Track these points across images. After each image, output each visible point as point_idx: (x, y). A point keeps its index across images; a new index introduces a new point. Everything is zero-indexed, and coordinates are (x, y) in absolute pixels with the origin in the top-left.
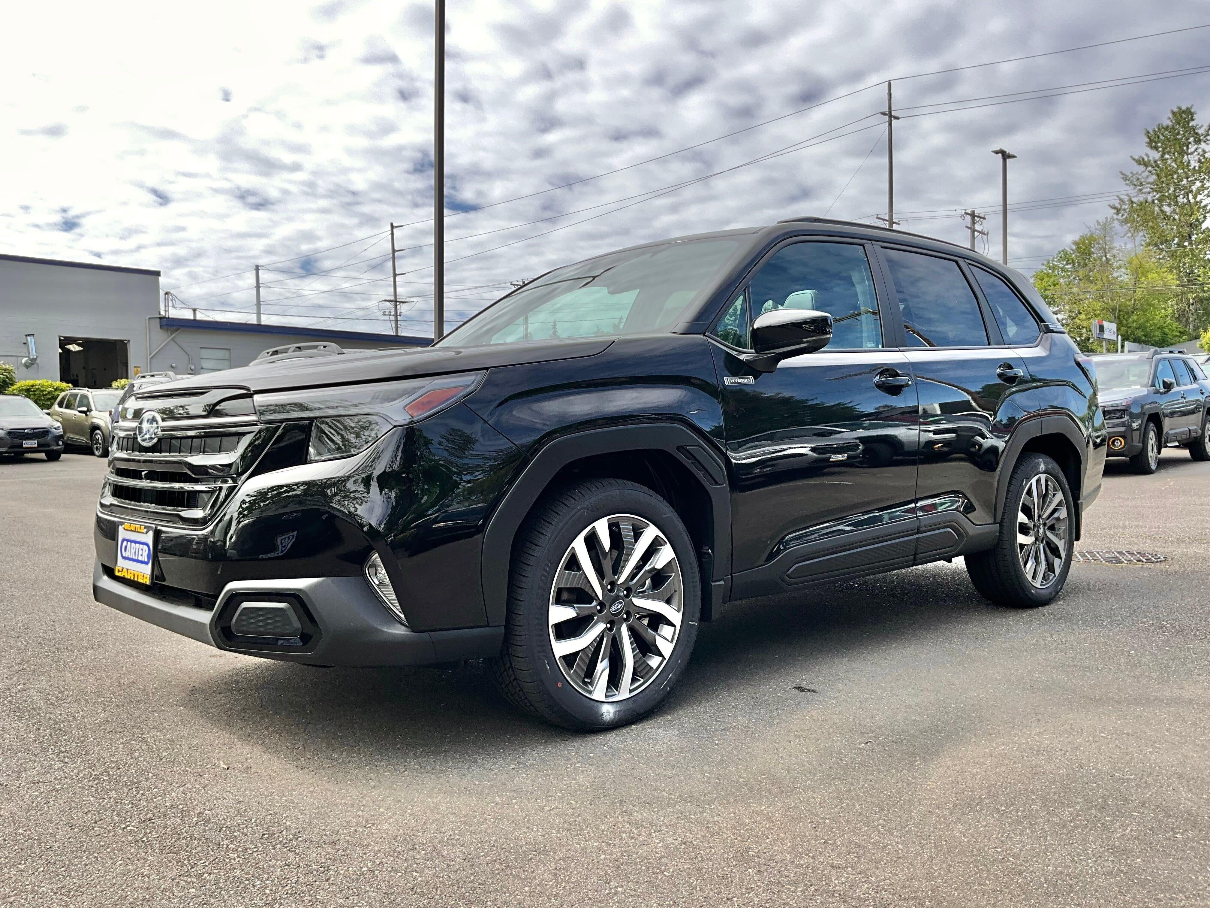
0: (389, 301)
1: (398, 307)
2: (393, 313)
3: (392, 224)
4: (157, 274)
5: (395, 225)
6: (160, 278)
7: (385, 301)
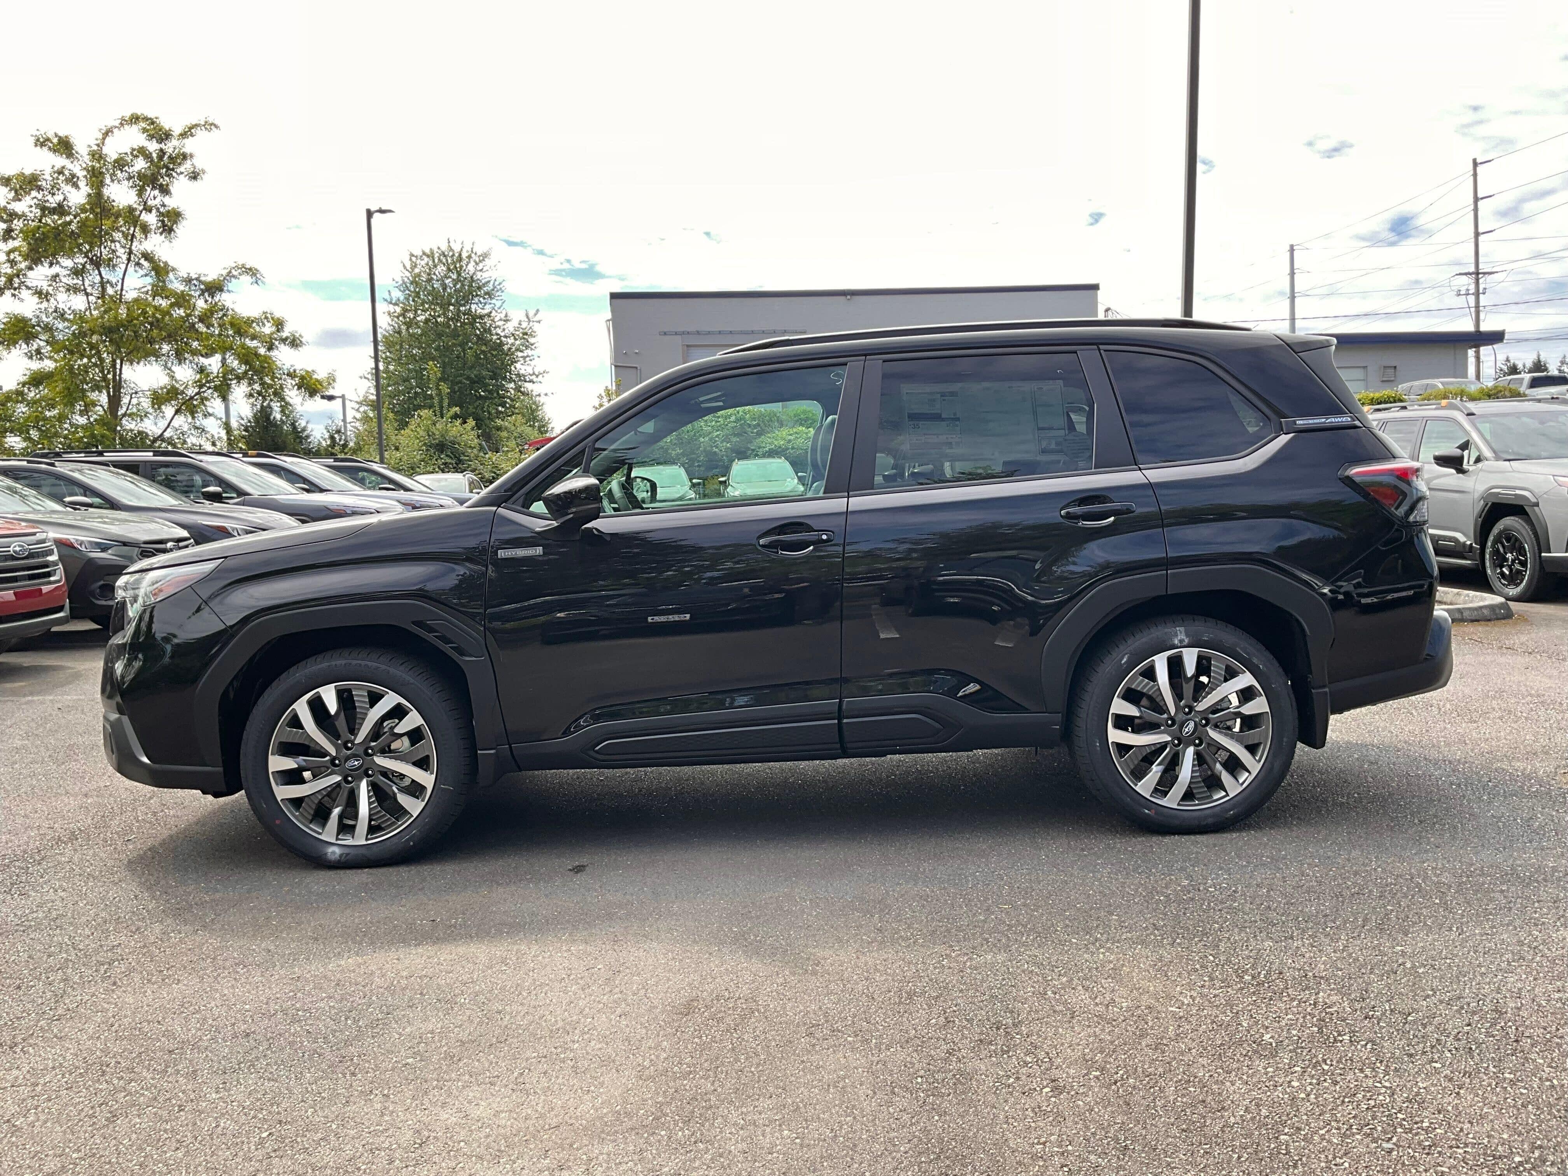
0: (1466, 274)
1: (1481, 281)
2: (1472, 291)
3: (1475, 161)
4: (1095, 287)
5: (1478, 161)
6: (1099, 292)
7: (1460, 274)
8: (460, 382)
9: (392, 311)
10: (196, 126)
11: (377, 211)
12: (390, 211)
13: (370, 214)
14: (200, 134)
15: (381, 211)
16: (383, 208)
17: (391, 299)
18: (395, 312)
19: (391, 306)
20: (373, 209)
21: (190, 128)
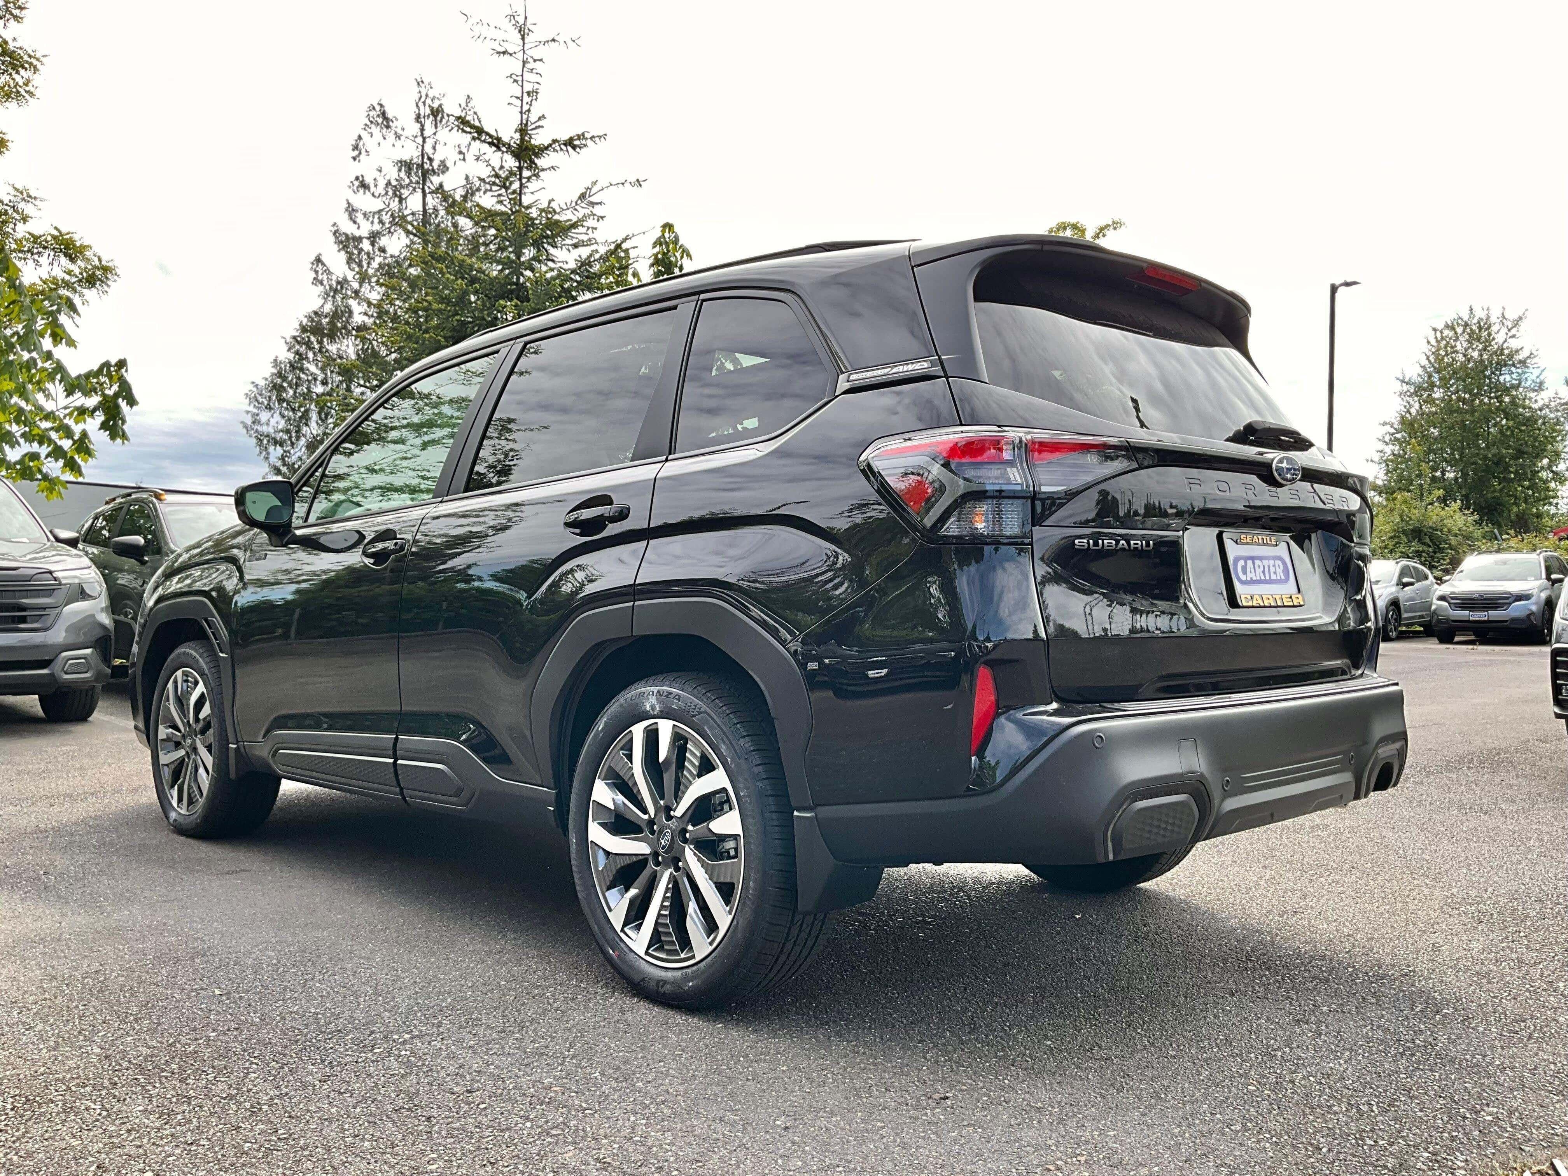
8: (1475, 463)
9: (1405, 390)
10: (1107, 227)
11: (1342, 285)
12: (1355, 283)
13: (1334, 289)
14: (1110, 233)
15: (1347, 284)
16: (1349, 280)
17: (1404, 378)
18: (1408, 391)
19: (1404, 385)
20: (1337, 283)
21: (1101, 229)
